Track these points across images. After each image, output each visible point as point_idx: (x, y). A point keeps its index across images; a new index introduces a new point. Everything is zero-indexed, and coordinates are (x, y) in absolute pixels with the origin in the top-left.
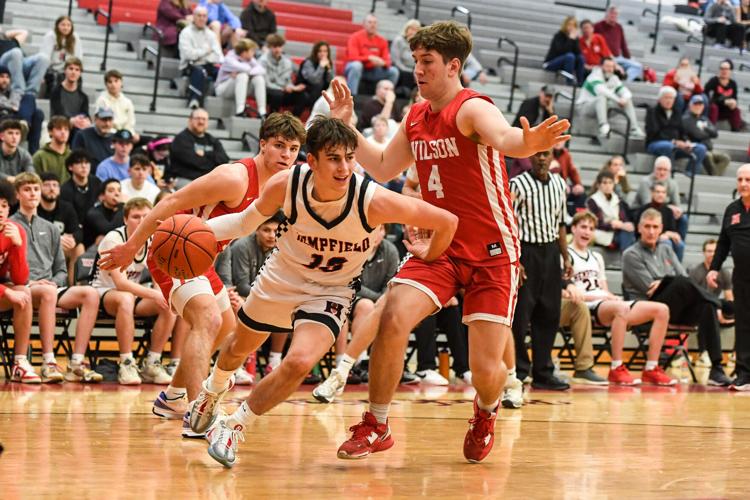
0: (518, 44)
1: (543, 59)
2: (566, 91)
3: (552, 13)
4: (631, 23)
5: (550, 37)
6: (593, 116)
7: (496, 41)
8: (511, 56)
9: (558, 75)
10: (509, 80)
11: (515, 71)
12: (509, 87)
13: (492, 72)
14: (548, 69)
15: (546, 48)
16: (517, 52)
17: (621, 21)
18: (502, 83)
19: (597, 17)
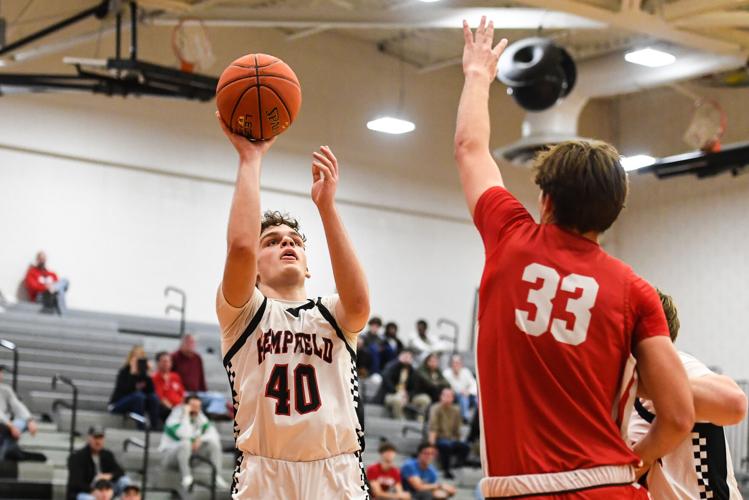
0: (77, 383)
1: (107, 399)
2: (138, 437)
3: (115, 342)
4: (210, 351)
5: (114, 373)
6: (174, 467)
7: (49, 381)
8: (68, 397)
9: (127, 418)
10: (69, 427)
11: (74, 417)
12: (68, 436)
13: (46, 418)
14: (114, 412)
15: (111, 386)
16: (75, 392)
17: (200, 350)
18: (60, 430)
19: (172, 346)
